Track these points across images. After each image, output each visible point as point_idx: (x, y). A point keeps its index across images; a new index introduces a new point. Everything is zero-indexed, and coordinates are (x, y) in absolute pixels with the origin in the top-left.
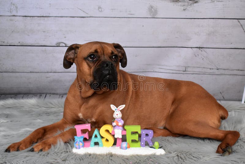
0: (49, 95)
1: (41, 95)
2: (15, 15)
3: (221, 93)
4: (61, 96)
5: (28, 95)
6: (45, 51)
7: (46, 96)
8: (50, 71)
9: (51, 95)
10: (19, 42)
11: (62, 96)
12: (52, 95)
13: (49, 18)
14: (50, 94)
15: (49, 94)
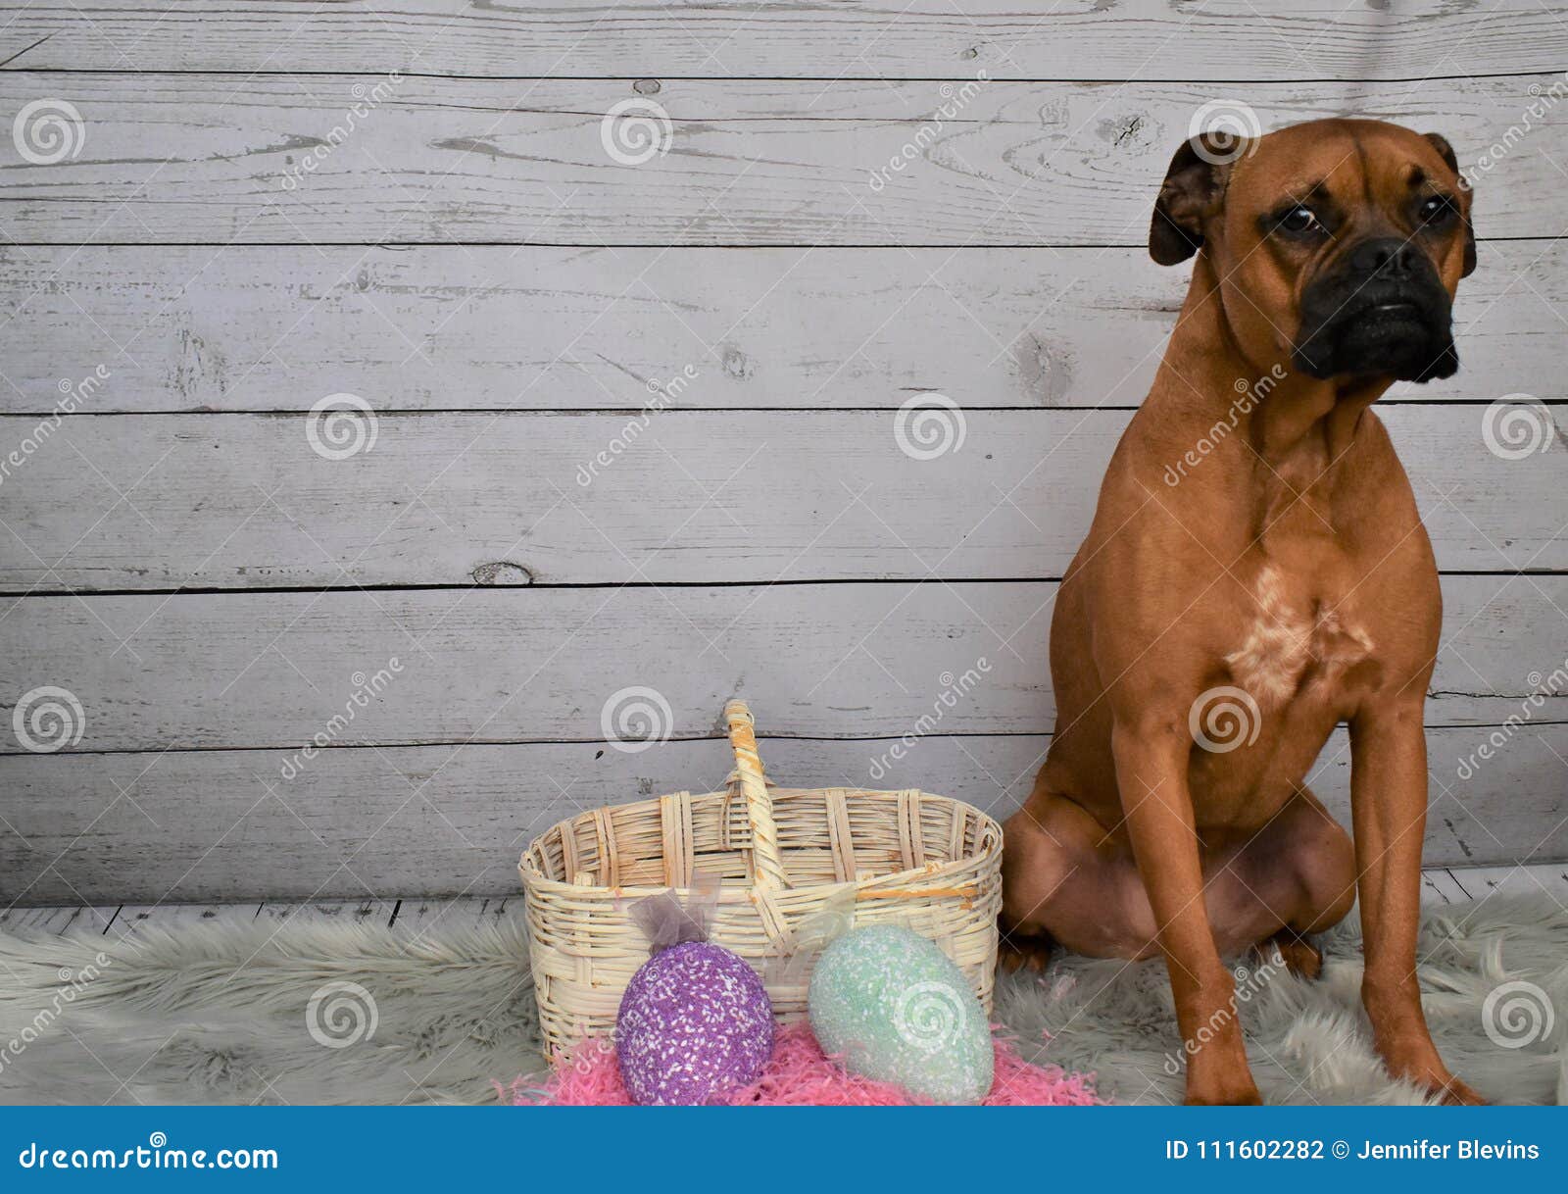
0: (417, 906)
1: (365, 905)
2: (213, 407)
3: (1450, 825)
4: (493, 906)
5: (283, 908)
6: (405, 614)
7: (396, 911)
8: (432, 737)
9: (428, 904)
10: (242, 571)
11: (498, 906)
12: (433, 908)
13: (426, 419)
14: (426, 897)
15: (415, 897)
